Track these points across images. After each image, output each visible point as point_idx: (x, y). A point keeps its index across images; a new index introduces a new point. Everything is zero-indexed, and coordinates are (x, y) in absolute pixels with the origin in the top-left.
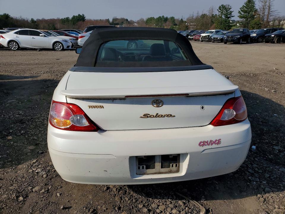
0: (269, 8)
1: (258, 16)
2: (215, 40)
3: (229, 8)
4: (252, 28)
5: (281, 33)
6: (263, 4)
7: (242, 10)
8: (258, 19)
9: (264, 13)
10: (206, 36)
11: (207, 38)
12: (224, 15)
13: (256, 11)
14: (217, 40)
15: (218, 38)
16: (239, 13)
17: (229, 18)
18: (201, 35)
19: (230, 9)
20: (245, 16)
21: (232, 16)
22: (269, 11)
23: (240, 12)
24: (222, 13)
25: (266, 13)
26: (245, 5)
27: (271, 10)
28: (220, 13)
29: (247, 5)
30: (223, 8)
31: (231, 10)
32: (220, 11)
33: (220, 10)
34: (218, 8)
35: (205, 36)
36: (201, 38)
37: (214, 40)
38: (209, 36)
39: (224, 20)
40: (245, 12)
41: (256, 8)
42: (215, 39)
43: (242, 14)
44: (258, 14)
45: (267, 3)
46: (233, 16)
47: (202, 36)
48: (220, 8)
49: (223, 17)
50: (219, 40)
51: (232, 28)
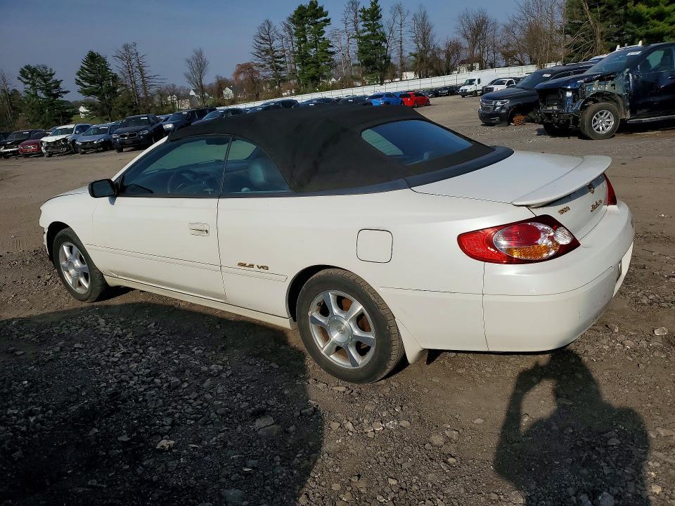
0: (141, 70)
1: (124, 88)
2: (88, 148)
3: (48, 73)
4: (120, 116)
5: (218, 116)
6: (125, 64)
7: (83, 78)
8: (127, 95)
9: (133, 82)
10: (59, 141)
11: (63, 146)
12: (41, 89)
13: (115, 78)
14: (93, 148)
15: (95, 142)
16: (77, 84)
17: (56, 96)
18: (42, 139)
19: (51, 75)
20: (96, 91)
21: (63, 92)
22: (143, 77)
23: (79, 81)
24: (33, 85)
25: (139, 82)
26: (86, 67)
27: (146, 75)
28: (29, 86)
29: (90, 66)
30: (32, 74)
31: (55, 77)
32: (27, 81)
33: (27, 78)
34: (19, 75)
35: (55, 143)
36: (46, 148)
37: (84, 149)
38: (65, 140)
39: (45, 102)
40: (92, 81)
41: (114, 71)
42: (87, 146)
43: (85, 86)
44: (122, 85)
45: (133, 61)
46: (66, 92)
47: (48, 143)
48: (23, 72)
49: (41, 94)
50: (98, 147)
51: (73, 118)
